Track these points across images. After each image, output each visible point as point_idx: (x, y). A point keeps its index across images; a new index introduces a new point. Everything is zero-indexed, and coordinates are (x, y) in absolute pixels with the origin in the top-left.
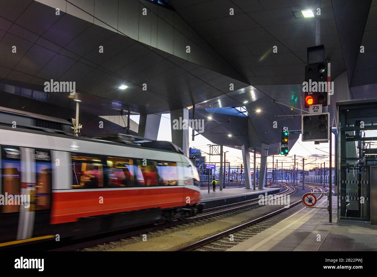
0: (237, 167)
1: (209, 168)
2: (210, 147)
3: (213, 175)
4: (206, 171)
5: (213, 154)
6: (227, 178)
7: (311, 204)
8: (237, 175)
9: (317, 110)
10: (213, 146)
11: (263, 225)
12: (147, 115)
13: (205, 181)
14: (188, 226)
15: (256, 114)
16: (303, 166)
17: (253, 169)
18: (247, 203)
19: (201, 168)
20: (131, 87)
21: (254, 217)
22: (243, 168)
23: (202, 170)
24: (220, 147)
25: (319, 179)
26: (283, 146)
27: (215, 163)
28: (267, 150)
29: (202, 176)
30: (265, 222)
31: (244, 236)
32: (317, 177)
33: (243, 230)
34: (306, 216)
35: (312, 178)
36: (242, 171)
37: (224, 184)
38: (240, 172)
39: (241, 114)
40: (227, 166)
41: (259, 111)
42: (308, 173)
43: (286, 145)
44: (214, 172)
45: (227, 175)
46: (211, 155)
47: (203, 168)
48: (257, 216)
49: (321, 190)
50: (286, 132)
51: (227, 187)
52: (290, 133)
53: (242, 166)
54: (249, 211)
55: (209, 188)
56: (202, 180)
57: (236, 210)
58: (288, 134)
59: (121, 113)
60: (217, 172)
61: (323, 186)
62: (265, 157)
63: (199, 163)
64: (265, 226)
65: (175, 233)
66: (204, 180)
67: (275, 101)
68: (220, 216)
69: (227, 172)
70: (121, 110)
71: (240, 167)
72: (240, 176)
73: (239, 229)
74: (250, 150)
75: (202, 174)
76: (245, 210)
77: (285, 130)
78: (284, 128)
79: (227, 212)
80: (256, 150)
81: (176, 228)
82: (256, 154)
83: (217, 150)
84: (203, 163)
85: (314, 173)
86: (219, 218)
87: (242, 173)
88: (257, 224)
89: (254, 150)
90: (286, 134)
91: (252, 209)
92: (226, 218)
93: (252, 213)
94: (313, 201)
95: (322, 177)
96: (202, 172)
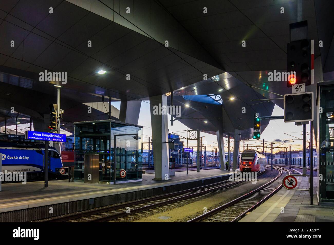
0: (212, 151)
1: (188, 151)
2: (188, 132)
3: (191, 158)
4: (184, 155)
5: (190, 139)
6: (203, 160)
7: (291, 186)
8: (212, 158)
9: (300, 89)
10: (191, 132)
11: (241, 206)
12: (128, 101)
13: (184, 164)
14: (168, 208)
15: (230, 102)
16: (272, 150)
17: (227, 153)
18: (222, 183)
19: (179, 152)
20: (109, 72)
21: (231, 198)
22: (218, 152)
23: (180, 154)
24: (197, 132)
25: (285, 161)
26: (255, 131)
27: (193, 147)
28: (240, 135)
29: (181, 159)
30: (242, 203)
31: (224, 218)
32: (283, 159)
33: (222, 212)
34: (285, 198)
35: (279, 160)
36: (216, 154)
37: (201, 166)
38: (215, 156)
39: (216, 102)
40: (203, 150)
41: (232, 99)
42: (274, 156)
43: (258, 130)
44: (191, 156)
45: (203, 157)
46: (189, 140)
47: (181, 152)
48: (234, 196)
49: (288, 171)
50: (258, 118)
51: (204, 169)
52: (262, 119)
53: (216, 150)
54: (225, 191)
55: (187, 170)
56: (181, 162)
57: (213, 190)
58: (260, 119)
59: (103, 100)
60: (194, 155)
61: (288, 167)
62: (238, 141)
63: (178, 147)
64: (243, 206)
65: (154, 215)
66: (182, 162)
67: (251, 85)
68: (199, 197)
69: (203, 155)
70: (103, 96)
71: (215, 151)
72: (215, 159)
73: (218, 211)
74: (224, 135)
75: (180, 157)
76: (222, 191)
77: (257, 116)
78: (256, 114)
79: (205, 193)
80: (230, 135)
81: (155, 211)
82: (230, 139)
83: (195, 135)
84: (182, 147)
85: (280, 155)
86: (198, 199)
87: (217, 156)
88: (235, 205)
89: (228, 135)
90: (258, 120)
91: (228, 189)
92: (204, 198)
93: (229, 194)
94: (294, 184)
95: (287, 159)
96: (181, 155)
